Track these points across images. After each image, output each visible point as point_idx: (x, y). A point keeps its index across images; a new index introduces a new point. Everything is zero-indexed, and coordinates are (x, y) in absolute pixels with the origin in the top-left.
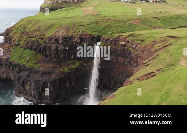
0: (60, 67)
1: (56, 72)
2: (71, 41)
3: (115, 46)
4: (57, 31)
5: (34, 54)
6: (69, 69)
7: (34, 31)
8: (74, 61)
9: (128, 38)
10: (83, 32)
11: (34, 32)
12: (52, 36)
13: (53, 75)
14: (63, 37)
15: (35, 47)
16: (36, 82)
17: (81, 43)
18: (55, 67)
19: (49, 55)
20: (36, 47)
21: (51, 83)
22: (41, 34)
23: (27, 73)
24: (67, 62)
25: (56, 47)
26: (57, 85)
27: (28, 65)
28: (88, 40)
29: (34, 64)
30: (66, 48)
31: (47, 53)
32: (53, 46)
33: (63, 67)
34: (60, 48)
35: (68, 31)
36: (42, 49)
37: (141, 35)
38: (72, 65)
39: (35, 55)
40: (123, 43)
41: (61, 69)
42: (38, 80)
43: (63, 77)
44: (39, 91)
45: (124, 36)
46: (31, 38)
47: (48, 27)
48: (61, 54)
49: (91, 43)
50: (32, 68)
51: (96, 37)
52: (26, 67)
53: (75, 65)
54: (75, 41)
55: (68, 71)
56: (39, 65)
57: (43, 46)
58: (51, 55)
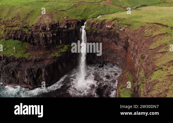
0: (51, 53)
1: (49, 58)
2: (58, 28)
3: (101, 29)
4: (41, 18)
5: (19, 44)
6: (59, 53)
7: (12, 19)
8: (62, 45)
9: (113, 22)
10: (67, 17)
11: (14, 21)
12: (37, 24)
13: (46, 61)
14: (50, 24)
15: (19, 37)
16: (29, 70)
17: (68, 29)
18: (46, 54)
19: (37, 43)
20: (21, 36)
21: (46, 68)
22: (23, 22)
23: (16, 63)
24: (56, 47)
25: (45, 34)
26: (52, 69)
27: (18, 56)
28: (74, 25)
29: (23, 54)
30: (54, 35)
31: (35, 42)
32: (42, 35)
33: (54, 52)
34: (48, 35)
35: (52, 17)
36: (28, 38)
37: (124, 19)
38: (61, 49)
39: (21, 44)
40: (109, 27)
41: (53, 55)
42: (32, 68)
43: (56, 61)
44: (34, 77)
45: (109, 20)
46: (12, 27)
47: (28, 14)
48: (49, 41)
49: (77, 27)
50: (22, 58)
51: (81, 21)
52: (15, 58)
53: (64, 48)
54: (62, 27)
55: (60, 55)
56: (29, 54)
57: (29, 35)
58: (39, 42)
